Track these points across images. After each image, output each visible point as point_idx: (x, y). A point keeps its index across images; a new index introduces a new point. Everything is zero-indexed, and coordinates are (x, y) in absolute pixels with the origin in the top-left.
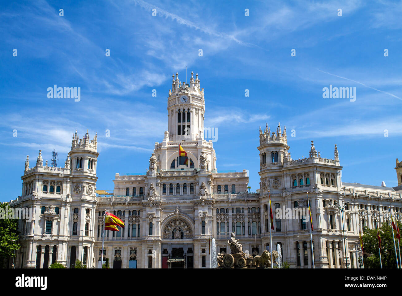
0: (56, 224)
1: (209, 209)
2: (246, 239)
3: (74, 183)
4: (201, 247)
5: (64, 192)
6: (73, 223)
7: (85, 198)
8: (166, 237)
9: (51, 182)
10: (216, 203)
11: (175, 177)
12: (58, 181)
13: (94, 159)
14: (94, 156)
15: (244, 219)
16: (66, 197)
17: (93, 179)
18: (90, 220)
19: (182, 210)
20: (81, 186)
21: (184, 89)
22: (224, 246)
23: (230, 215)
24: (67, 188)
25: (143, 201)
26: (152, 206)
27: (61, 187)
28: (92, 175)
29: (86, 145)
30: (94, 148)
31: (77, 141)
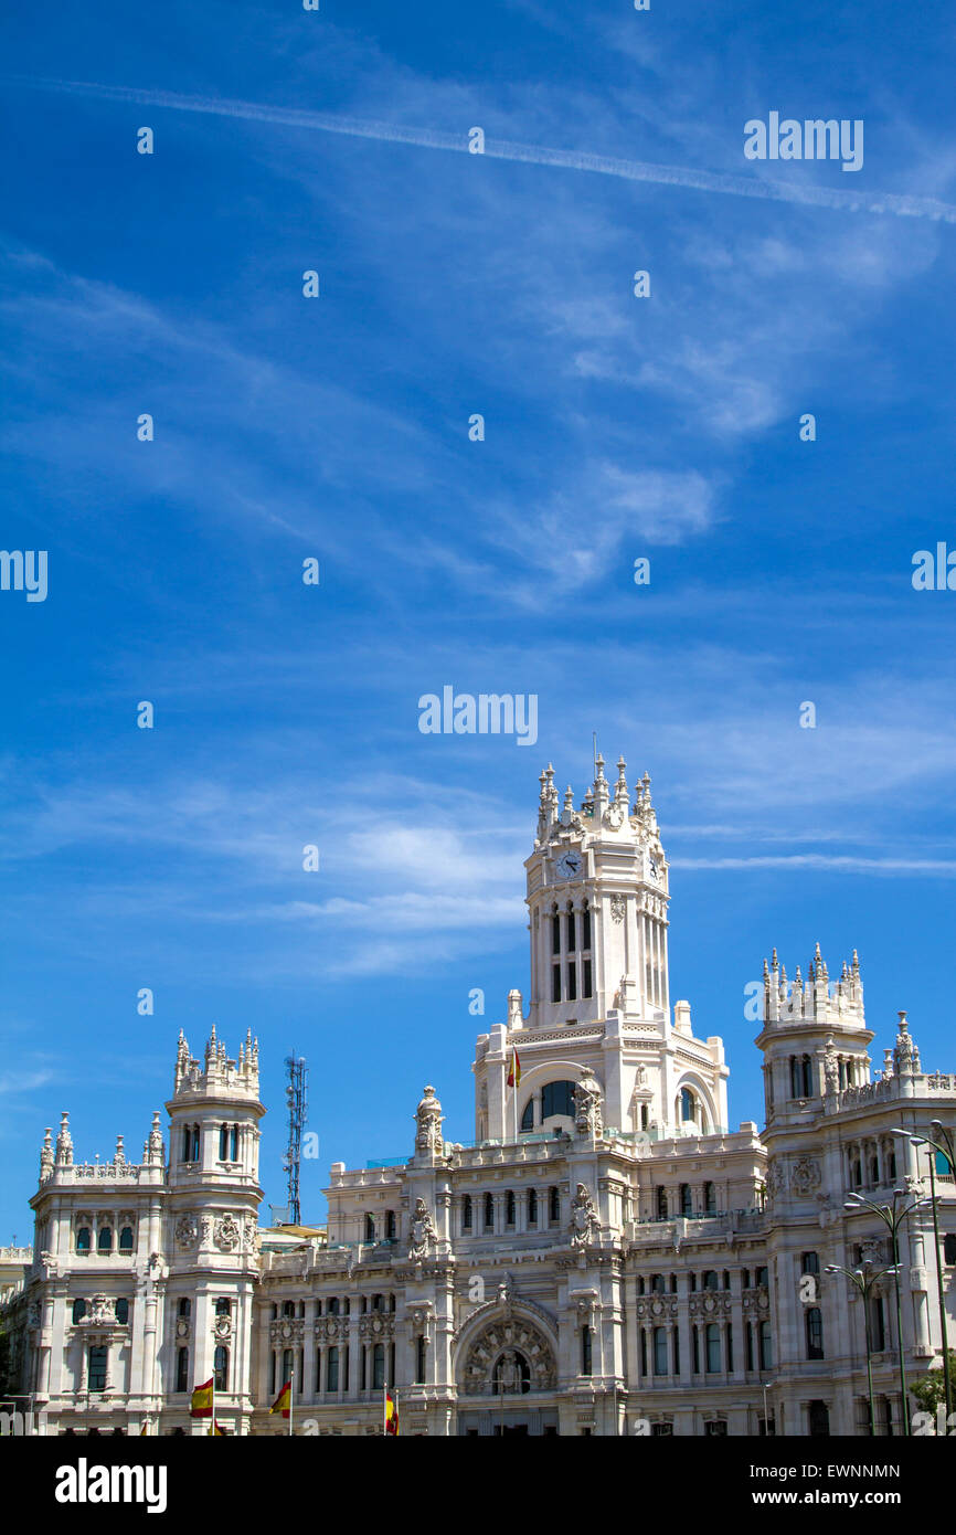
0: (121, 1359)
1: (602, 1280)
2: (734, 1388)
3: (176, 1212)
4: (579, 1420)
5: (142, 1245)
6: (174, 1349)
7: (208, 1261)
8: (475, 1388)
9: (102, 1214)
10: (635, 1258)
11: (497, 1168)
12: (122, 1212)
13: (240, 1124)
14: (240, 1113)
15: (730, 1312)
16: (146, 1263)
17: (239, 1194)
18: (233, 1336)
19: (523, 1287)
20: (194, 1221)
21: (569, 827)
22: (664, 1414)
23: (682, 1301)
24: (153, 1232)
25: (394, 1262)
26: (421, 1279)
27: (132, 1227)
28: (236, 1182)
29: (209, 1080)
30: (242, 1084)
31: (183, 1067)
